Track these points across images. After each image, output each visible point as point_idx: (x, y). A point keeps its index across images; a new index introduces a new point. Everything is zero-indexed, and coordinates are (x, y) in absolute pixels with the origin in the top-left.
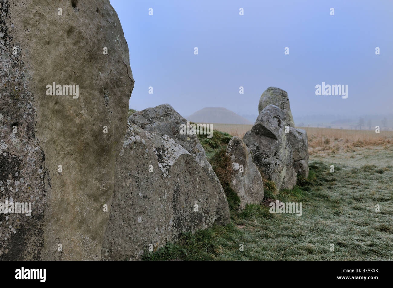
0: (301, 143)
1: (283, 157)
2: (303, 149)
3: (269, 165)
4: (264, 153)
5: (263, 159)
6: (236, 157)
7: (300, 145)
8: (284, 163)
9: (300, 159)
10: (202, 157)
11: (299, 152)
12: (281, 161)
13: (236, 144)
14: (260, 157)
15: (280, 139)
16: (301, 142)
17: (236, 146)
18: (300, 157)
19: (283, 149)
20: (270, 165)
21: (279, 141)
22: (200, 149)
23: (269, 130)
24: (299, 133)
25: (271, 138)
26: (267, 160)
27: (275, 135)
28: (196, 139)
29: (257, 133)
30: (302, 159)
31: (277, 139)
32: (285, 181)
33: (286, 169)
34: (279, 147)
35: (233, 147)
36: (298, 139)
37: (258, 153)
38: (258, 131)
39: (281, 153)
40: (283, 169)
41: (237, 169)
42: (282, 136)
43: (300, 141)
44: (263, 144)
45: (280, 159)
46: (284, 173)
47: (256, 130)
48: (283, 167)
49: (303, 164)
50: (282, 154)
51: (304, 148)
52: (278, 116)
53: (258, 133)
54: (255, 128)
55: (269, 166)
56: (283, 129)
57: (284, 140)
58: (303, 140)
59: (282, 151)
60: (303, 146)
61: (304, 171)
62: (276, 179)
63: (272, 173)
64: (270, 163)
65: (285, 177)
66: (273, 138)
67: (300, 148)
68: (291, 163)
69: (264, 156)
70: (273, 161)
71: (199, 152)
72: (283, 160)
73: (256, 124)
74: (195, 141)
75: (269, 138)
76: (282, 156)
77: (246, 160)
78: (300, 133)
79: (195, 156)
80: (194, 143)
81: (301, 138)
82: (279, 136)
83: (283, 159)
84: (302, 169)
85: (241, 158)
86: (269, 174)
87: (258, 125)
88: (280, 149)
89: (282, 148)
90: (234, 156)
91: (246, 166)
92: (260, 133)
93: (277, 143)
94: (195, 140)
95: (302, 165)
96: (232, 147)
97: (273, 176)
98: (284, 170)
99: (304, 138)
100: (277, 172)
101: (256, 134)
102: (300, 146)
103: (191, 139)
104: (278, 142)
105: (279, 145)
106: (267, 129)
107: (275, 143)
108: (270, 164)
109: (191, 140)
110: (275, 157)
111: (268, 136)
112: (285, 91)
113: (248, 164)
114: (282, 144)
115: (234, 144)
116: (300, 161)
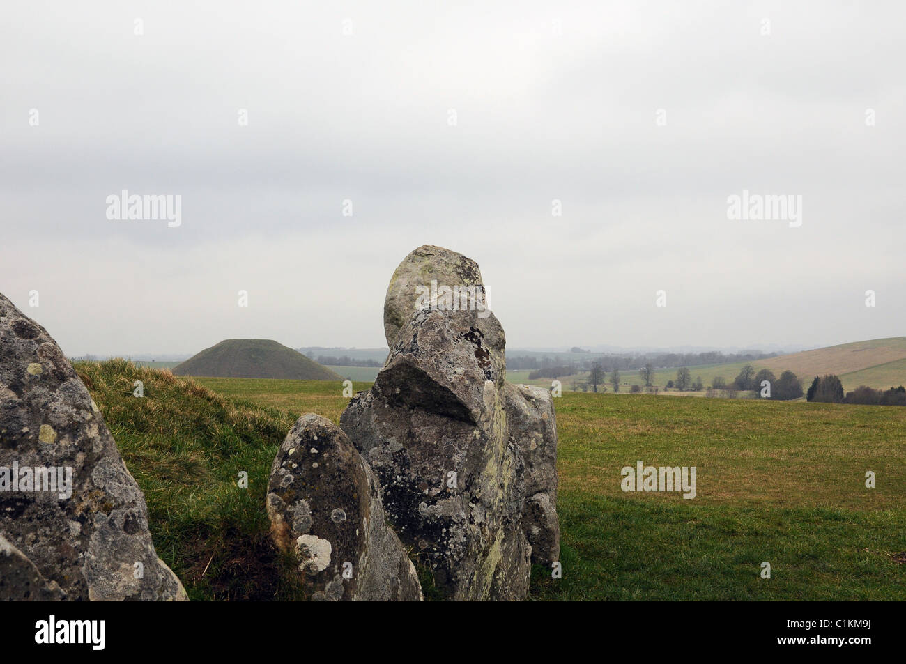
0: (536, 434)
1: (497, 493)
2: (542, 456)
3: (447, 528)
4: (425, 478)
5: (423, 507)
6: (314, 511)
7: (533, 441)
8: (497, 515)
9: (535, 489)
10: (123, 534)
11: (531, 466)
12: (490, 507)
13: (313, 451)
14: (412, 497)
15: (487, 421)
16: (536, 430)
17: (317, 458)
18: (536, 485)
19: (496, 461)
20: (451, 530)
21: (482, 433)
22: (115, 489)
23: (445, 389)
24: (528, 398)
25: (452, 417)
26: (439, 509)
27: (469, 406)
28: (93, 433)
29: (395, 401)
30: (540, 492)
31: (474, 424)
32: (500, 583)
33: (503, 536)
34: (481, 453)
35: (300, 465)
36: (527, 422)
37: (399, 478)
38: (398, 391)
39: (489, 477)
40: (494, 540)
41: (321, 568)
42: (493, 410)
43: (533, 428)
44: (420, 443)
45: (486, 499)
46: (495, 556)
47: (393, 386)
48: (494, 531)
49: (545, 509)
50: (491, 483)
51: (548, 452)
52: (477, 333)
53: (400, 400)
54: (387, 378)
55: (448, 531)
56: (497, 382)
57: (498, 427)
58: (543, 422)
59: (491, 468)
60: (543, 445)
61: (549, 532)
62: (470, 583)
63: (457, 563)
64: (451, 521)
65: (498, 568)
66: (461, 419)
67: (535, 452)
68: (519, 511)
69: (426, 492)
70: (463, 514)
71: (107, 510)
72: (494, 504)
73: (393, 363)
74: (86, 445)
75: (445, 419)
76: (492, 489)
77: (360, 525)
78: (532, 397)
79: (84, 536)
80: (80, 457)
81: (537, 417)
82: (483, 411)
83: (497, 501)
84: (541, 526)
85: (338, 514)
86: (444, 567)
87: (399, 367)
88: (486, 462)
89: (494, 458)
90: (307, 504)
91: (361, 551)
92: (409, 399)
93: (474, 439)
94: (90, 441)
95: (542, 511)
96: (295, 466)
97: (463, 574)
98: (496, 542)
99: (545, 416)
100: (477, 555)
101: (391, 404)
102: (533, 445)
103: (59, 438)
104: (478, 436)
105: (483, 445)
106: (436, 383)
107: (470, 437)
108: (448, 522)
109: (63, 443)
110: (467, 494)
111: (441, 410)
112: (471, 261)
113: (369, 539)
114: (493, 443)
115: (308, 449)
116: (535, 497)
